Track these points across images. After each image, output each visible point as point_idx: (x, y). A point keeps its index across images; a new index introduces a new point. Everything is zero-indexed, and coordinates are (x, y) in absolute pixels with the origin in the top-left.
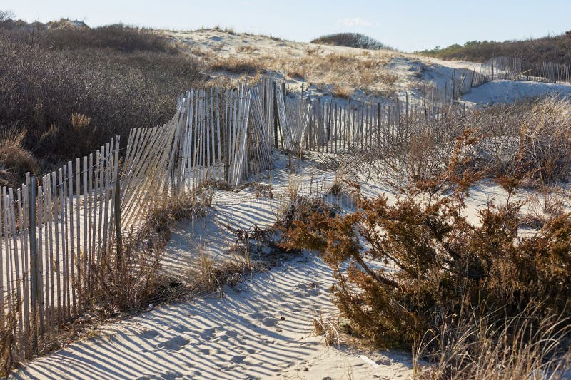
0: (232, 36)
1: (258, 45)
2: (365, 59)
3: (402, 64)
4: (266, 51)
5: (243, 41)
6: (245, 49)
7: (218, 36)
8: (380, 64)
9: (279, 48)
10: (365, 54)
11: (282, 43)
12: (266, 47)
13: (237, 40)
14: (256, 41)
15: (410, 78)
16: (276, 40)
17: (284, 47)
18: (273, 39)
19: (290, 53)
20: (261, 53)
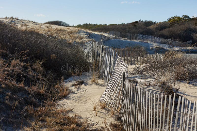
0: (18, 20)
1: (28, 24)
2: (69, 30)
3: (82, 33)
4: (31, 26)
5: (22, 22)
6: (24, 25)
7: (13, 20)
8: (75, 32)
9: (36, 25)
10: (68, 29)
11: (36, 24)
12: (31, 25)
13: (20, 22)
14: (27, 22)
15: (86, 37)
16: (34, 22)
17: (38, 25)
18: (33, 22)
19: (40, 27)
20: (30, 27)
